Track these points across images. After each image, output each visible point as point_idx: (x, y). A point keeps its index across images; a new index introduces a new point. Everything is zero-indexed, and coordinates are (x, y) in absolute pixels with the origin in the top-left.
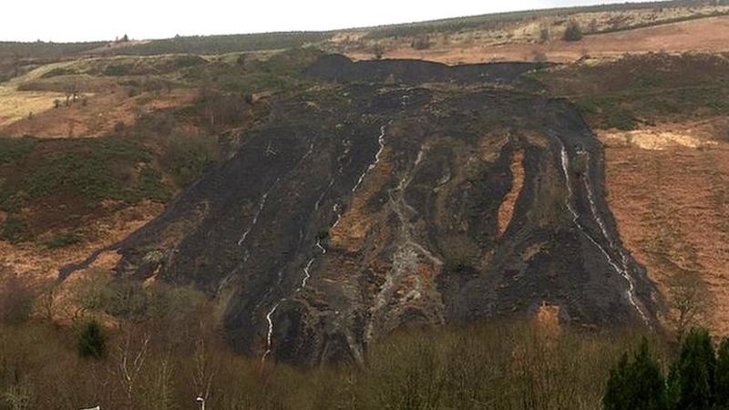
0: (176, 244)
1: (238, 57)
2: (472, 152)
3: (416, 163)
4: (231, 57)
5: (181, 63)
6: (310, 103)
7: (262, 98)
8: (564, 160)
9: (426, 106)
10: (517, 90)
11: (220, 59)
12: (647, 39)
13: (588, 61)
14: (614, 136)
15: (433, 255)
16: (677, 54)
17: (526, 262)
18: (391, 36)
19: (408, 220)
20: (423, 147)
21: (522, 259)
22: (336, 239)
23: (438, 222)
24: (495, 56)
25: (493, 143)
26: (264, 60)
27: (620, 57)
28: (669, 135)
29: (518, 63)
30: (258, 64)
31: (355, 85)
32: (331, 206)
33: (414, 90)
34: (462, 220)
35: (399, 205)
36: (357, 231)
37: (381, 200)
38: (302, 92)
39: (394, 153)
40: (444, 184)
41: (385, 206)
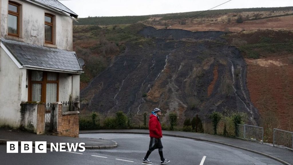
0: (92, 98)
1: (113, 27)
2: (199, 66)
3: (179, 69)
4: (110, 27)
5: (92, 29)
6: (140, 46)
7: (122, 44)
8: (233, 69)
9: (184, 48)
10: (218, 43)
11: (106, 27)
12: (267, 23)
13: (244, 32)
14: (252, 61)
15: (184, 103)
16: (277, 30)
17: (217, 107)
18: (171, 19)
19: (175, 91)
20: (181, 64)
21: (215, 106)
22: (149, 97)
23: (186, 92)
24: (210, 28)
25: (207, 63)
26: (122, 28)
27: (256, 31)
28: (271, 61)
29: (219, 32)
30: (121, 31)
31: (157, 39)
32: (147, 85)
33: (179, 41)
34: (195, 91)
35: (172, 85)
36: (157, 94)
37: (166, 83)
38: (137, 41)
39: (171, 66)
40: (189, 78)
41: (167, 85)
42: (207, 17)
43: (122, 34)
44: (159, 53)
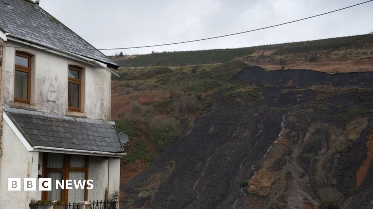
0: (156, 188)
1: (192, 69)
2: (342, 133)
3: (305, 139)
4: (188, 68)
5: (157, 72)
6: (238, 100)
7: (207, 96)
9: (313, 102)
11: (181, 70)
15: (313, 199)
18: (292, 52)
19: (298, 176)
20: (309, 130)
22: (253, 187)
23: (317, 178)
25: (355, 128)
26: (208, 70)
30: (205, 74)
31: (267, 87)
32: (250, 166)
33: (305, 91)
34: (333, 178)
35: (294, 167)
36: (266, 183)
37: (281, 163)
38: (232, 92)
39: (291, 133)
40: (323, 153)
41: (284, 167)
42: (357, 48)
43: (208, 80)
44: (269, 111)
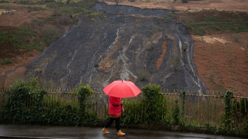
0: (45, 66)
2: (149, 40)
3: (129, 42)
5: (47, 2)
6: (93, 19)
7: (76, 16)
8: (180, 45)
9: (134, 23)
10: (165, 19)
12: (210, 4)
13: (190, 11)
14: (198, 38)
15: (134, 75)
16: (221, 10)
17: (166, 79)
19: (126, 62)
20: (132, 37)
21: (164, 78)
22: (101, 67)
23: (136, 64)
24: (158, 6)
25: (156, 37)
26: (76, 2)
27: (201, 10)
28: (216, 39)
29: (166, 9)
30: (74, 4)
31: (109, 13)
32: (99, 56)
33: (129, 17)
34: (144, 63)
35: (123, 57)
36: (108, 65)
37: (117, 55)
38: (90, 15)
39: (122, 38)
40: (139, 50)
41: (118, 57)
43: (76, 7)
44: (110, 26)
